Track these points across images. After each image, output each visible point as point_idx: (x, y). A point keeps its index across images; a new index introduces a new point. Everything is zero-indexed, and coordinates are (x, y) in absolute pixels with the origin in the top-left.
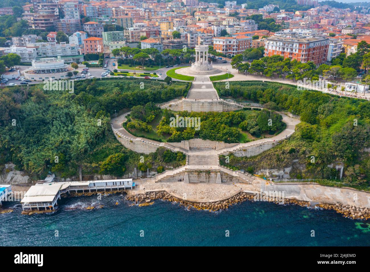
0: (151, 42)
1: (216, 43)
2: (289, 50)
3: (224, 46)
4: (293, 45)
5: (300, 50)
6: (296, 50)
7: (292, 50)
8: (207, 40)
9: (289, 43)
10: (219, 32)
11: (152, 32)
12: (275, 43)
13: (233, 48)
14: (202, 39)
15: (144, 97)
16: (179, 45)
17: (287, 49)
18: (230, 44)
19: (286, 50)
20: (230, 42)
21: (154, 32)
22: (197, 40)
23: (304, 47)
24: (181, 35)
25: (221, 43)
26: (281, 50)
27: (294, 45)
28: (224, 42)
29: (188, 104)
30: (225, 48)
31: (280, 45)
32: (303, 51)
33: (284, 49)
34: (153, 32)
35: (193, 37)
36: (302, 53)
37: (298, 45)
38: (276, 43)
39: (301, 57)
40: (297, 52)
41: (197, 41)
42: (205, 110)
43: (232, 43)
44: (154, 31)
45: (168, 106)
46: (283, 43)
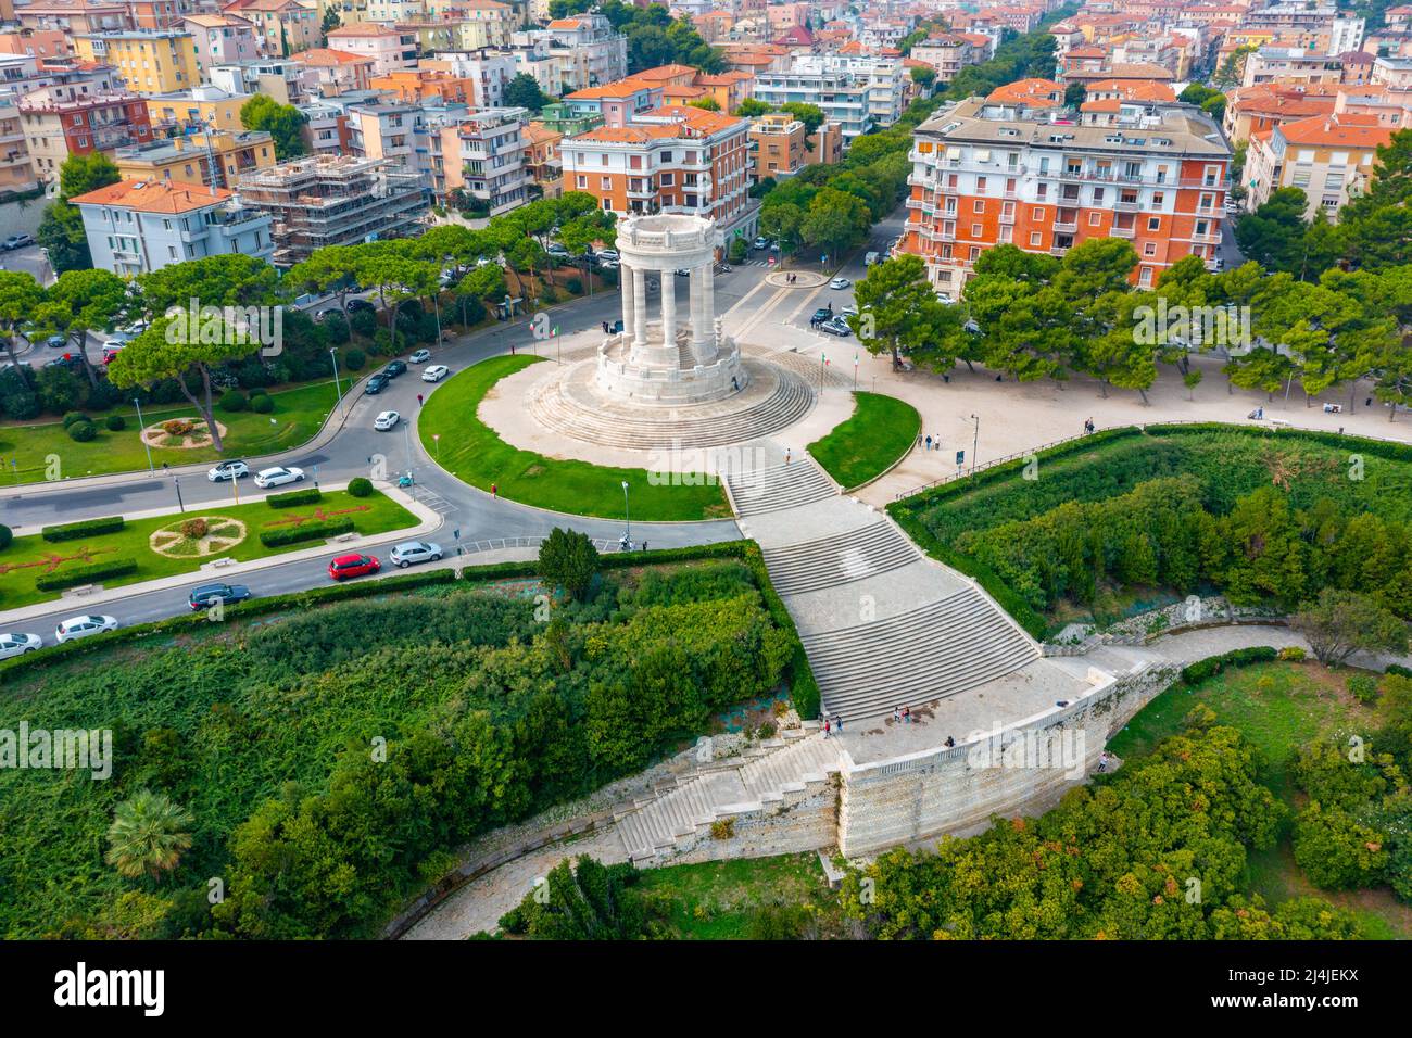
1: (580, 169)
2: (1110, 201)
3: (637, 181)
4: (1133, 168)
5: (1186, 198)
6: (1158, 199)
7: (1129, 197)
8: (500, 151)
9: (1104, 158)
10: (495, 89)
11: (103, 113)
12: (1002, 157)
13: (685, 189)
14: (473, 142)
17: (1099, 193)
18: (667, 166)
19: (1086, 198)
20: (666, 157)
21: (115, 110)
22: (432, 153)
23: (1211, 178)
24: (312, 125)
25: (619, 166)
26: (1053, 198)
27: (1149, 171)
28: (635, 161)
29: (890, 792)
30: (645, 193)
31: (1043, 173)
32: (1207, 202)
33: (1071, 191)
34: (110, 114)
35: (397, 131)
36: (1199, 211)
37: (1173, 171)
38: (1013, 159)
39: (1194, 237)
40: (1168, 207)
41: (439, 160)
43: (677, 162)
44: (114, 105)
45: (704, 832)
46: (1065, 156)
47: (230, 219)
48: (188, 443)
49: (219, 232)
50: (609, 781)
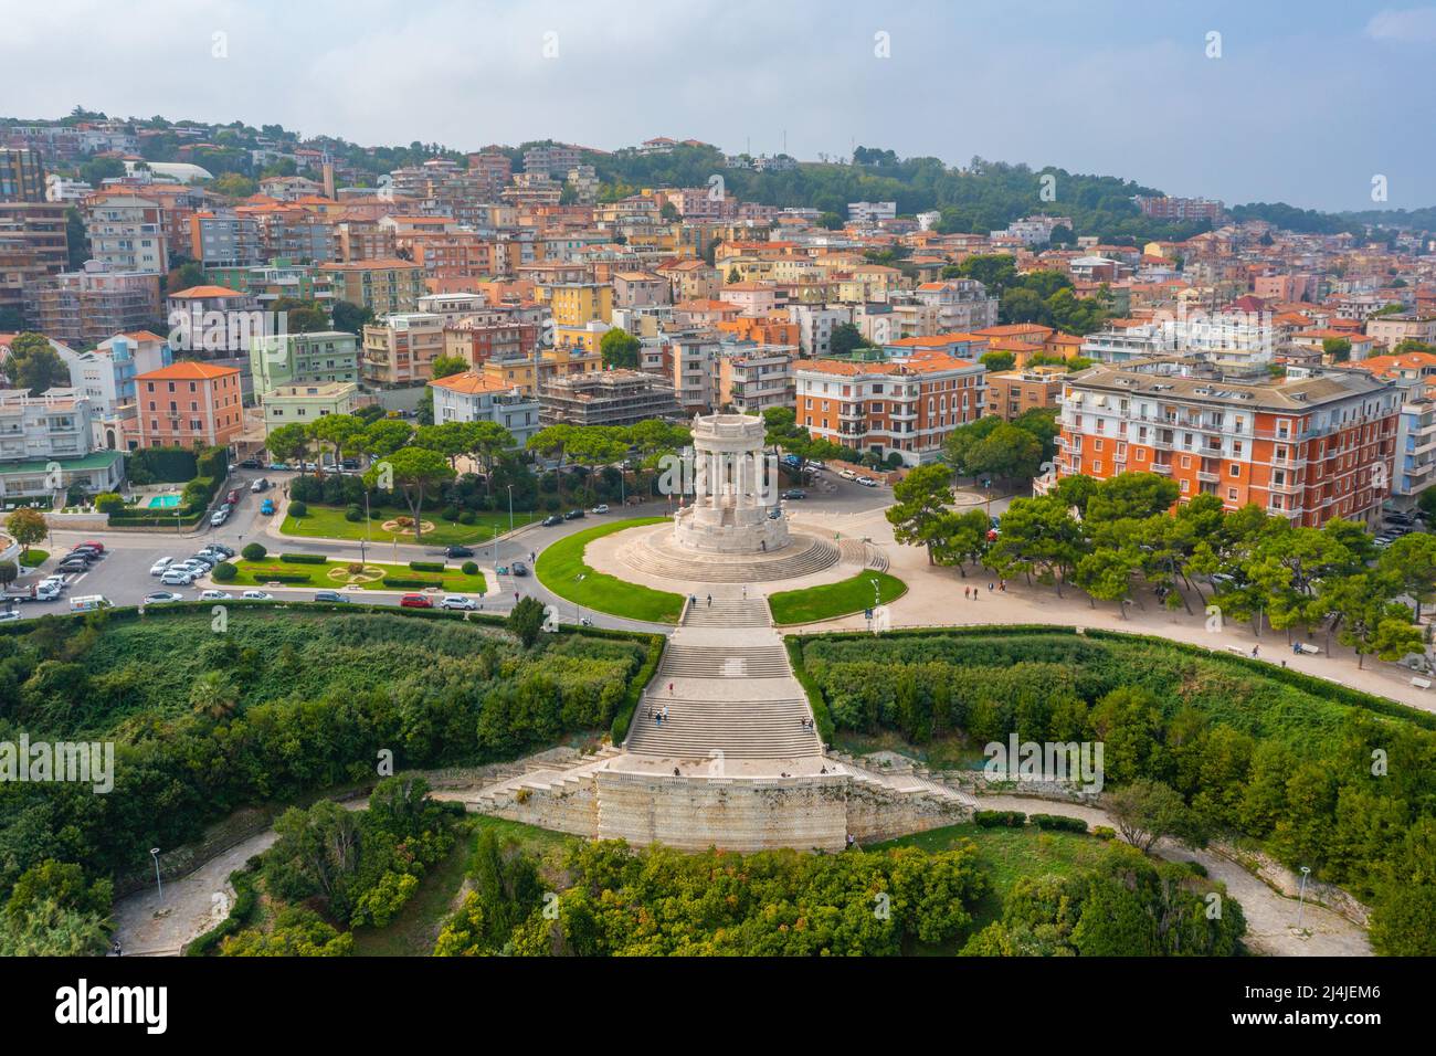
0: (480, 388)
1: (808, 394)
2: (1197, 446)
3: (847, 405)
4: (1219, 418)
5: (1261, 448)
6: (1237, 448)
7: (1216, 445)
8: (763, 377)
9: (1196, 407)
10: (824, 334)
12: (1114, 402)
13: (891, 416)
14: (740, 368)
15: (374, 729)
16: (625, 402)
17: (1188, 438)
18: (878, 397)
19: (1178, 444)
20: (878, 389)
21: (513, 333)
22: (714, 375)
23: (1284, 430)
24: (644, 351)
25: (835, 394)
26: (1151, 441)
27: (1229, 421)
28: (846, 390)
29: (629, 798)
30: (851, 416)
31: (1144, 418)
32: (1281, 454)
33: (1168, 435)
35: (695, 358)
36: (1274, 461)
37: (1248, 422)
38: (1124, 404)
39: (1271, 486)
40: (1246, 456)
41: (718, 380)
42: (734, 835)
43: (886, 395)
44: (513, 330)
45: (514, 795)
46: (1160, 405)
47: (509, 401)
48: (405, 531)
49: (499, 409)
50: (490, 762)
